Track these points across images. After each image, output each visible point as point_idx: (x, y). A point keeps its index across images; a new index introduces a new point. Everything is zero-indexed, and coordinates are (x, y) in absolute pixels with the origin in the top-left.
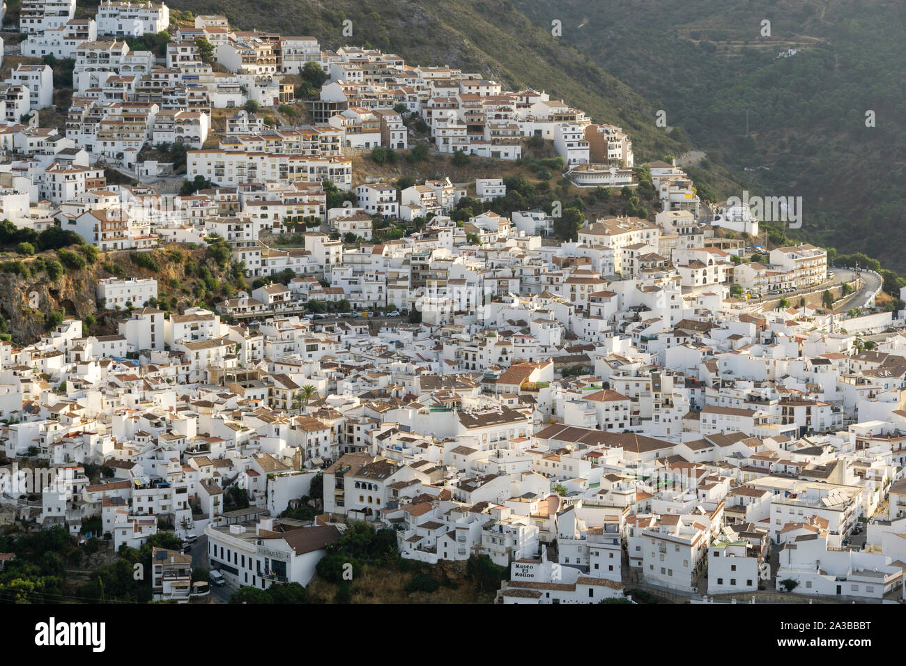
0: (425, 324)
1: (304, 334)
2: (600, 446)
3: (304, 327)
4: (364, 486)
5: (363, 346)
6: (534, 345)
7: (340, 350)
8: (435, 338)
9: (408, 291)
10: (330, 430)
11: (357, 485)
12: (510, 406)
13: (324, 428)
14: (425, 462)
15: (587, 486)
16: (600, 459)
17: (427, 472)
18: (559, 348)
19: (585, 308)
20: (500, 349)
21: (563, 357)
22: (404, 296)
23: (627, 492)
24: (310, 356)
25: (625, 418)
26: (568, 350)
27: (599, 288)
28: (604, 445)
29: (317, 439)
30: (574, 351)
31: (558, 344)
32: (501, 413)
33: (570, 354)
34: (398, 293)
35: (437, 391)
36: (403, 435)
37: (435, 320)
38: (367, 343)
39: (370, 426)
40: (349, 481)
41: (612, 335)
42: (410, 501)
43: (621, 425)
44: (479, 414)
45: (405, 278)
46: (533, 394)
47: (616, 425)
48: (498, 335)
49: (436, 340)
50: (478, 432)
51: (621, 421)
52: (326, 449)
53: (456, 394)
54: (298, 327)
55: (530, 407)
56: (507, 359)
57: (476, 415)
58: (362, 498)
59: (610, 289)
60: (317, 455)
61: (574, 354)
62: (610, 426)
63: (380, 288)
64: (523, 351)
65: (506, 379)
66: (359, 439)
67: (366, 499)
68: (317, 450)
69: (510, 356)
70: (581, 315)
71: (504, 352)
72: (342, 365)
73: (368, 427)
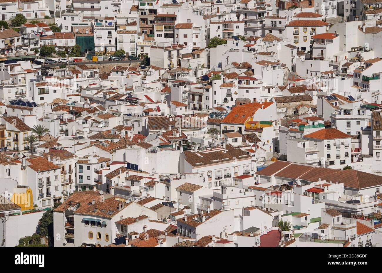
0: (153, 68)
1: (35, 78)
2: (321, 182)
3: (35, 72)
4: (93, 223)
5: (94, 89)
6: (257, 86)
7: (71, 93)
8: (163, 80)
9: (136, 36)
10: (61, 170)
11: (87, 222)
12: (235, 144)
13: (55, 168)
14: (153, 199)
15: (309, 220)
16: (321, 194)
17: (154, 208)
18: (282, 88)
19: (308, 49)
20: (225, 90)
21: (286, 97)
22: (132, 41)
23: (347, 227)
24: (42, 99)
25: (346, 155)
26: (292, 90)
27: (321, 30)
28: (324, 182)
29: (48, 179)
30: (297, 92)
31: (281, 84)
32: (225, 151)
33: (292, 95)
34: (127, 38)
35: (164, 131)
36: (132, 173)
37: (163, 63)
38: (98, 86)
39: (100, 165)
40: (78, 219)
41: (334, 75)
42: (138, 236)
43: (343, 163)
44: (205, 152)
45: (134, 24)
46: (257, 134)
47: (337, 162)
48: (222, 77)
49: (164, 82)
50: (204, 170)
51: (343, 158)
52: (56, 188)
53: (182, 134)
54: (29, 71)
55: (254, 146)
56: (232, 99)
57: (201, 153)
58: (91, 235)
59: (332, 31)
60: (48, 194)
61: (296, 94)
62: (332, 163)
63: (110, 33)
64: (247, 92)
65: (232, 119)
66: (89, 178)
67: (95, 235)
68: (48, 190)
69: (235, 97)
70: (303, 57)
71: (229, 94)
72: (73, 108)
73: (98, 167)
